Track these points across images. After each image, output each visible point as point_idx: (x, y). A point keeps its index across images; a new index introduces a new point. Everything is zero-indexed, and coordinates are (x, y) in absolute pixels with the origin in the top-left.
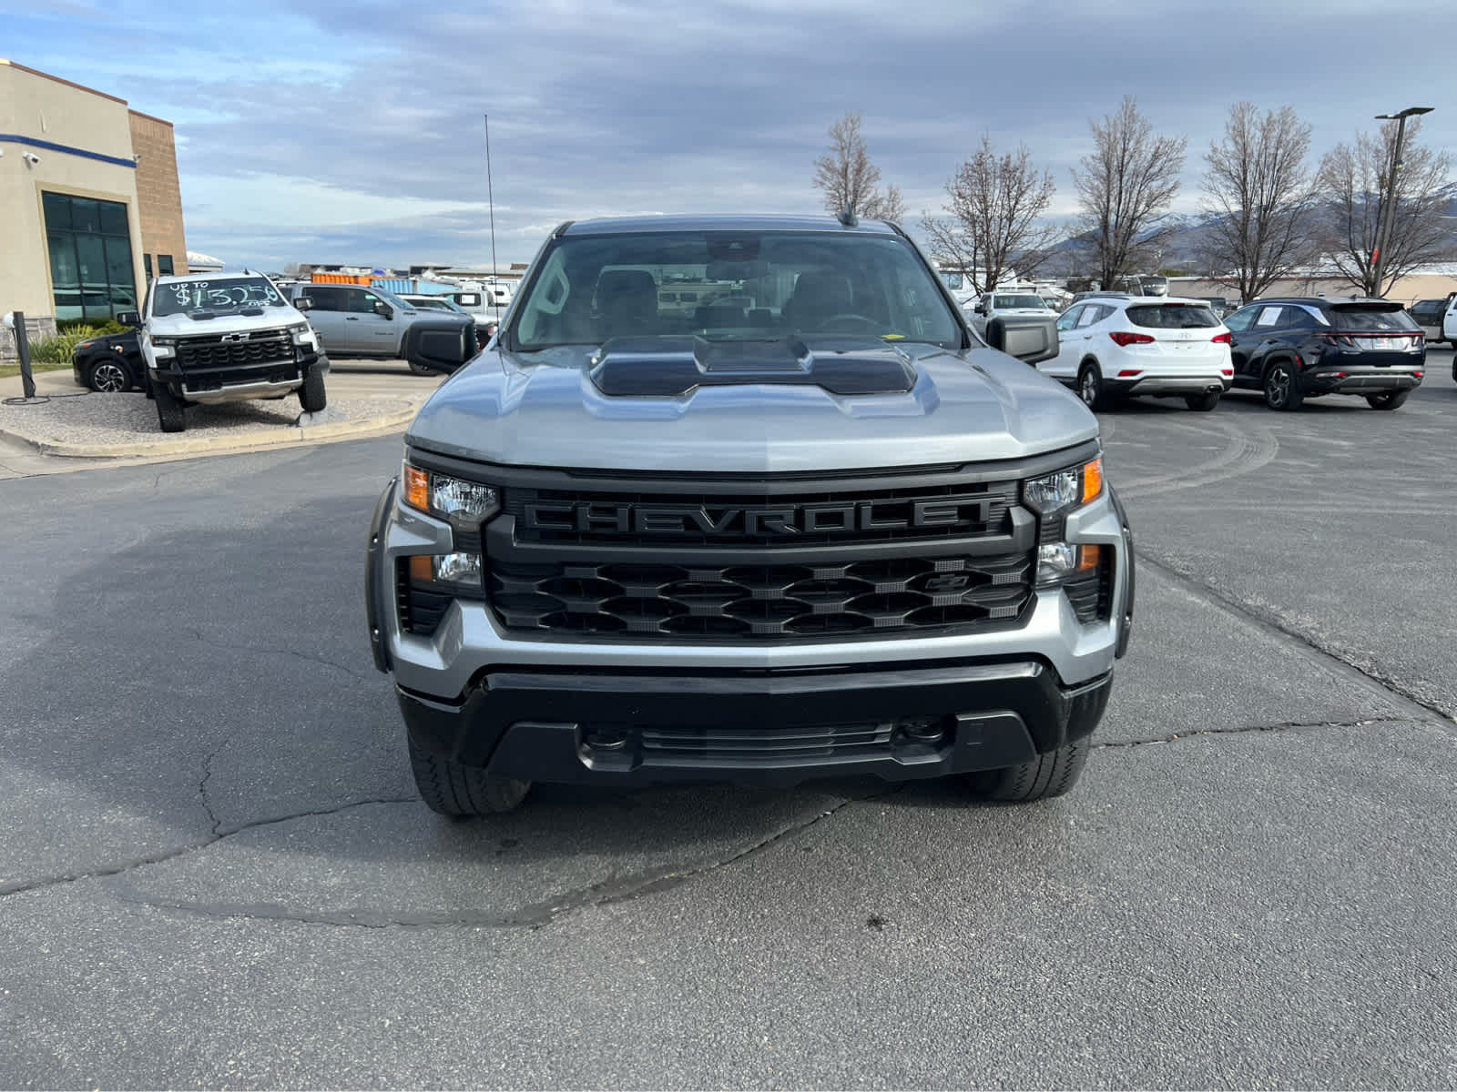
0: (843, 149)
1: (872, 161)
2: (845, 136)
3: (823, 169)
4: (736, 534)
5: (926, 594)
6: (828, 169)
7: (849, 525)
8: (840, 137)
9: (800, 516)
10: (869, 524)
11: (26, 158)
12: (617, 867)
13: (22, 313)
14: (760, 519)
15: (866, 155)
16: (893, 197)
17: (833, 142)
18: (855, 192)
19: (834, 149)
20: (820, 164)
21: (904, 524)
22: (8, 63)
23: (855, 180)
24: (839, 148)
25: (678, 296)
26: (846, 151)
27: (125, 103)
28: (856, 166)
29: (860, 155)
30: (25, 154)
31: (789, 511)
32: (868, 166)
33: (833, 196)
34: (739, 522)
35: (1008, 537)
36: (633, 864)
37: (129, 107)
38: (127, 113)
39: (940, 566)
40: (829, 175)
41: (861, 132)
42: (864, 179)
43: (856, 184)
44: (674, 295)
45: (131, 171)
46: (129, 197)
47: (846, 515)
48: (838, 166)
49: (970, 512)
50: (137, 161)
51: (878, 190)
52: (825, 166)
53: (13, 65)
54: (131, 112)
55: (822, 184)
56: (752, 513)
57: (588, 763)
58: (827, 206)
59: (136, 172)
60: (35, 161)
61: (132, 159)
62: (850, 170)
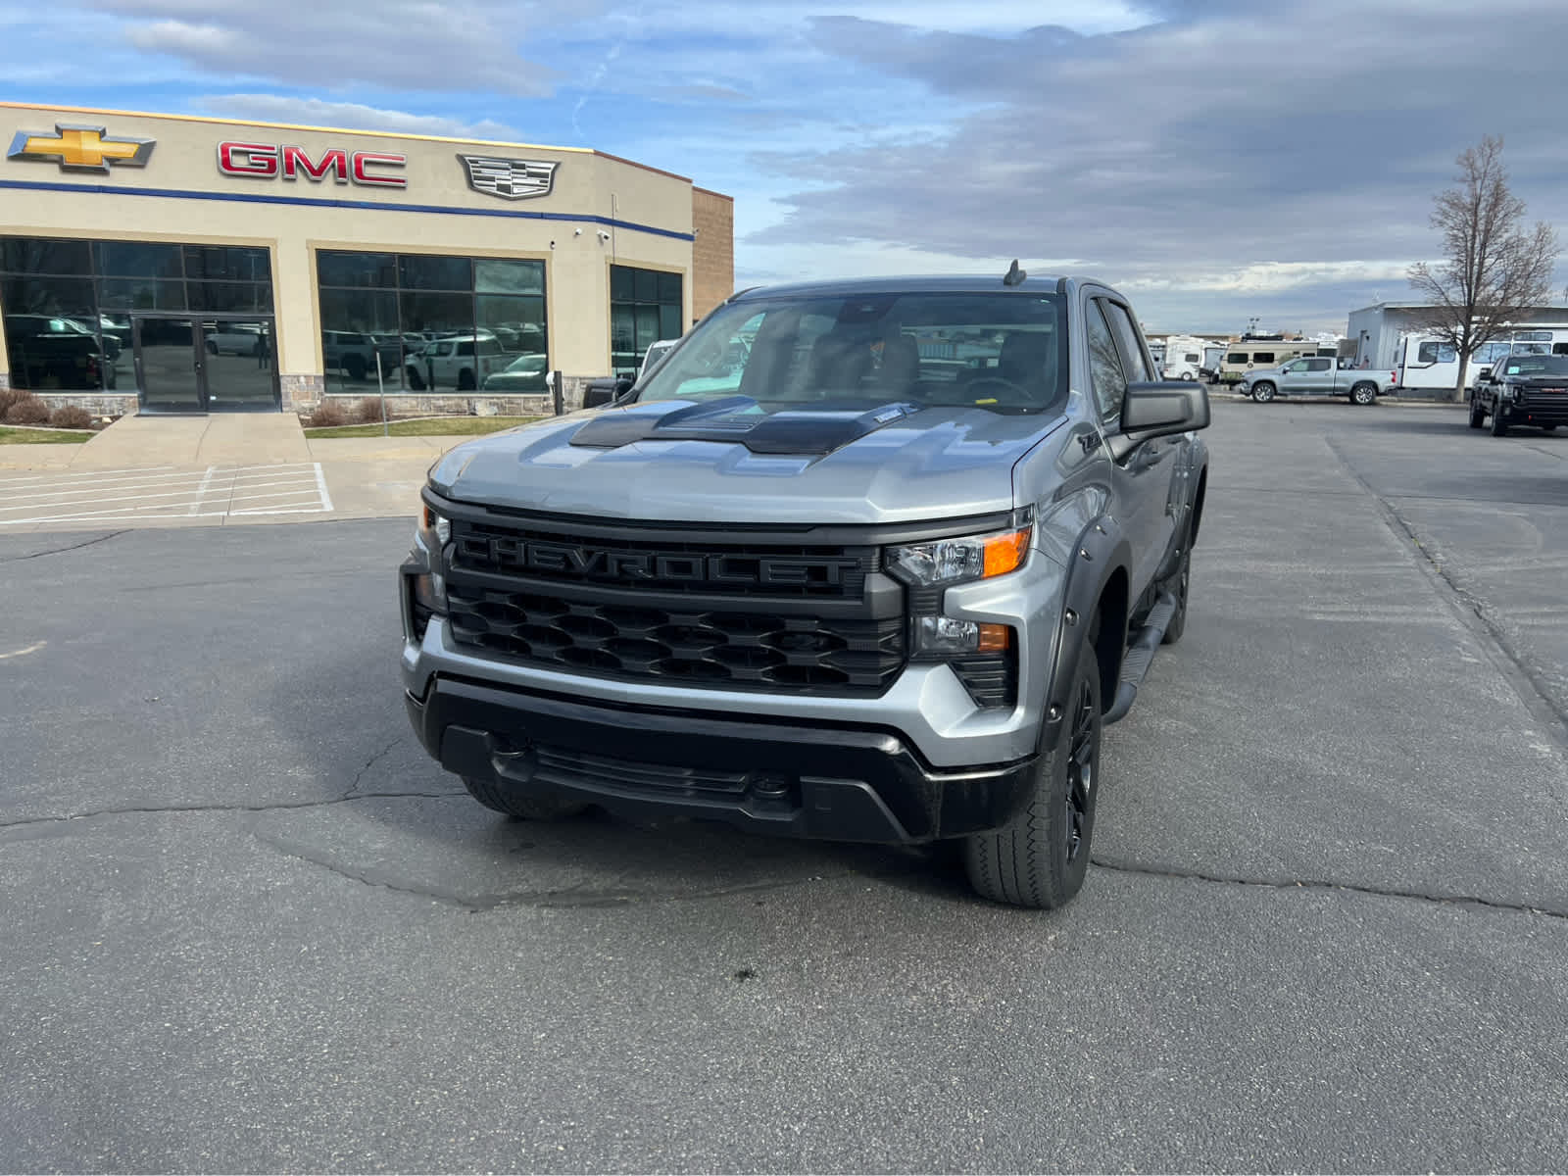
0: (1474, 180)
1: (1514, 193)
2: (1479, 163)
3: (1444, 205)
4: (598, 575)
5: (783, 652)
6: (1453, 205)
7: (698, 574)
8: (1472, 166)
9: (653, 563)
10: (718, 575)
11: (599, 236)
12: (586, 881)
13: (560, 373)
14: (621, 562)
15: (1505, 184)
16: (1542, 236)
17: (1462, 171)
18: (1487, 231)
19: (1463, 181)
20: (1443, 200)
21: (750, 579)
22: (592, 151)
23: (1488, 217)
24: (1470, 179)
25: (1251, 357)
26: (1479, 183)
27: (690, 181)
28: (1491, 200)
29: (1497, 187)
30: (599, 232)
31: (643, 558)
32: (1509, 198)
33: (1455, 237)
34: (602, 564)
35: (859, 603)
36: (599, 883)
37: (694, 184)
38: (690, 190)
39: (791, 625)
40: (1452, 213)
41: (1502, 156)
42: (1501, 215)
43: (1489, 222)
44: (1246, 355)
45: (689, 244)
46: (685, 269)
47: (694, 567)
48: (1467, 200)
49: (819, 573)
50: (696, 235)
51: (1521, 228)
52: (1448, 202)
53: (597, 153)
54: (695, 189)
55: (1441, 223)
56: (613, 556)
57: (499, 768)
58: (1447, 249)
59: (694, 246)
60: (606, 237)
61: (691, 233)
62: (1482, 205)
